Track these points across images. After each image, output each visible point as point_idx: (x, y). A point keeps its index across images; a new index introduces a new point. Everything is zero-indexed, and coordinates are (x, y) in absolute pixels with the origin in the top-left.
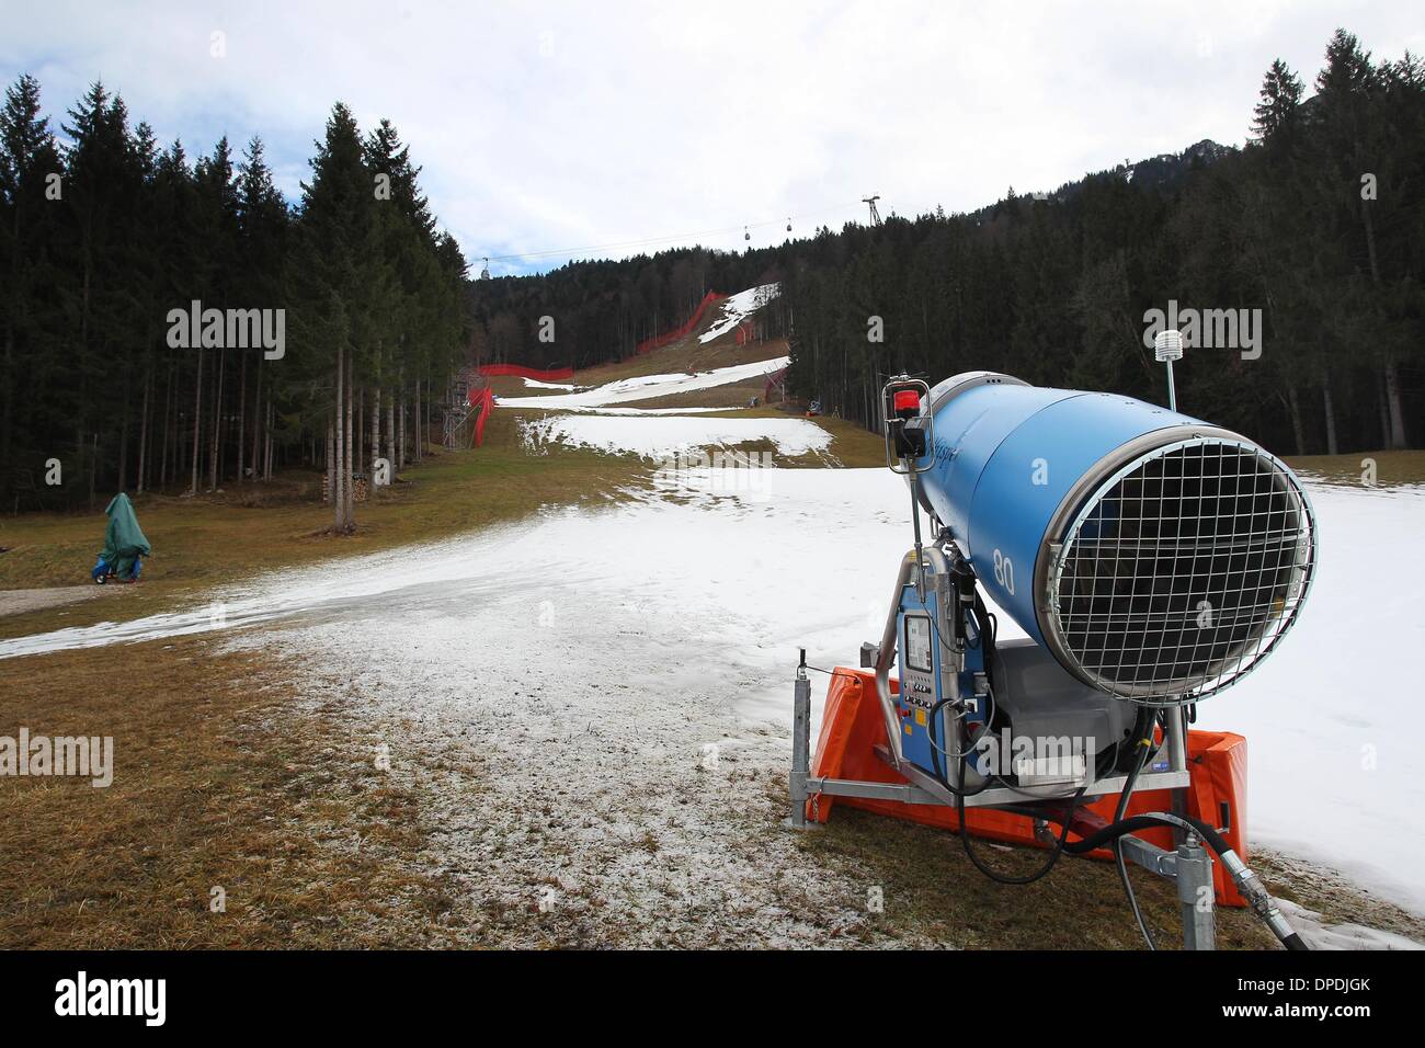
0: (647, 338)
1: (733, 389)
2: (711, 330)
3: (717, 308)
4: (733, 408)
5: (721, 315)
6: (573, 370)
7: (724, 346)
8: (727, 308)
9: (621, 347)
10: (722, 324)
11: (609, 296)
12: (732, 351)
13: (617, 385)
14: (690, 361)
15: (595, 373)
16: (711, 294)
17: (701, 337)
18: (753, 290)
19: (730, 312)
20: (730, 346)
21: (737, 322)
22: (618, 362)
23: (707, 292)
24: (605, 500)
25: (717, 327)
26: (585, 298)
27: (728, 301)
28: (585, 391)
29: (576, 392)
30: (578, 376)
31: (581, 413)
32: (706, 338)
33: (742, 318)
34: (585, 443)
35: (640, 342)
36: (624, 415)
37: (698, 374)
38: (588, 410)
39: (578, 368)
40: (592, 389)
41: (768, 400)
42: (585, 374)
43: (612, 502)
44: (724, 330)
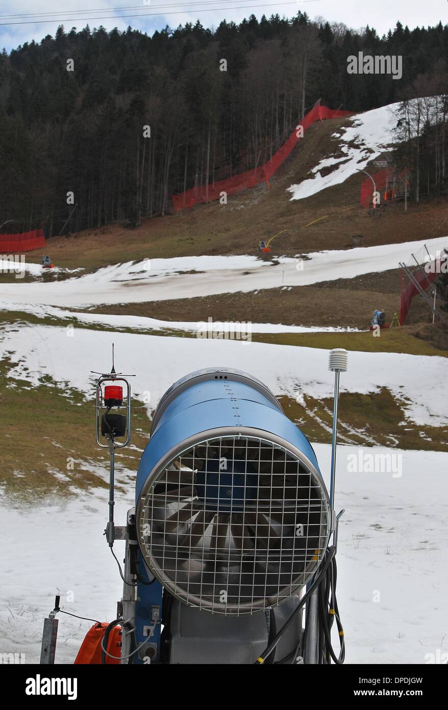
0: (191, 185)
1: (344, 293)
2: (312, 176)
3: (328, 135)
4: (340, 330)
5: (334, 149)
6: (47, 237)
7: (333, 210)
8: (347, 137)
9: (139, 199)
10: (335, 167)
11: (123, 101)
12: (349, 218)
13: (126, 270)
14: (269, 233)
15: (88, 245)
16: (319, 109)
17: (293, 188)
18: (395, 106)
19: (352, 145)
20: (346, 210)
21: (363, 165)
22: (132, 226)
23: (310, 105)
24: (52, 482)
25: (326, 172)
26: (79, 101)
27: (350, 124)
28: (63, 277)
29: (47, 278)
30: (55, 247)
31: (49, 321)
32: (303, 190)
33: (373, 157)
34: (48, 378)
35: (176, 191)
36: (128, 330)
37: (281, 260)
38: (62, 314)
39: (56, 233)
40: (78, 275)
41: (405, 317)
42: (67, 246)
43: (63, 486)
44: (338, 178)
